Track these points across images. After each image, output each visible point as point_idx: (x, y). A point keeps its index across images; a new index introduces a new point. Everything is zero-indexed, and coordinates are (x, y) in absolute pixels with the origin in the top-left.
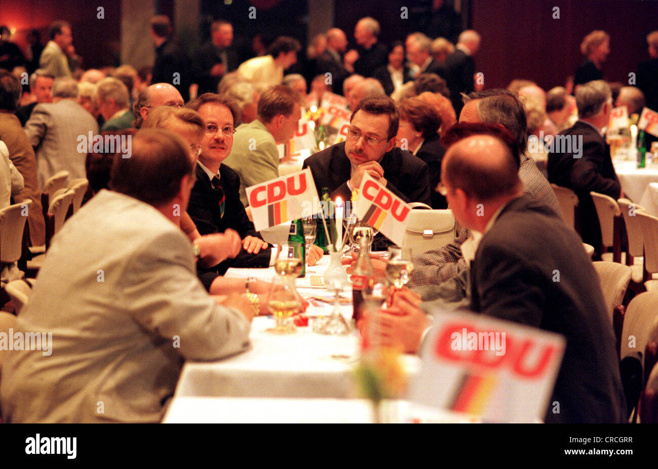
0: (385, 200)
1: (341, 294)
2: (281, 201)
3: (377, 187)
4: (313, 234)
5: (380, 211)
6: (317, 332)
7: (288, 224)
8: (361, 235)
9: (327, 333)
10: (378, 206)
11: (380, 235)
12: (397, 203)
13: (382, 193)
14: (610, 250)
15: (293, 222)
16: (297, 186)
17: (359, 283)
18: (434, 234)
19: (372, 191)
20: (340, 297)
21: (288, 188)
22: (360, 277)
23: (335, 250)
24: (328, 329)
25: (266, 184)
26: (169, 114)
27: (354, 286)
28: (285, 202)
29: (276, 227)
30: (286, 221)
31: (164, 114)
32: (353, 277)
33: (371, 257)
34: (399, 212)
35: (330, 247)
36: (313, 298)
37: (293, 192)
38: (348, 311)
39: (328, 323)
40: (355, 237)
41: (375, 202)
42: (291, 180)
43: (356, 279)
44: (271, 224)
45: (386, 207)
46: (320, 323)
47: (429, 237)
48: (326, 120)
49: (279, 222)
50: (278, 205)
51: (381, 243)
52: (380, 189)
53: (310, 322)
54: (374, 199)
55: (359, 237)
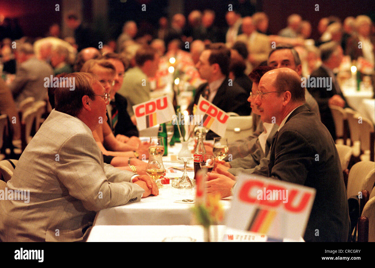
0: (213, 111)
1: (187, 165)
2: (153, 113)
3: (208, 104)
4: (172, 131)
5: (210, 118)
6: (175, 187)
7: (157, 126)
8: (199, 132)
9: (180, 188)
10: (209, 115)
11: (210, 131)
12: (221, 113)
13: (211, 108)
14: (341, 138)
15: (160, 125)
16: (162, 104)
17: (198, 159)
18: (241, 131)
19: (205, 107)
20: (187, 167)
21: (157, 105)
22: (198, 155)
23: (184, 140)
24: (181, 185)
25: (144, 104)
26: (94, 64)
27: (195, 161)
28: (155, 114)
29: (151, 128)
30: (156, 124)
31: (92, 64)
32: (195, 155)
33: (204, 144)
34: (222, 118)
35: (181, 139)
36: (172, 168)
37: (160, 108)
38: (191, 175)
39: (180, 182)
40: (195, 133)
41: (207, 112)
42: (159, 101)
43: (196, 156)
44: (148, 126)
45: (214, 115)
46: (176, 182)
47: (237, 133)
48: (180, 66)
49: (152, 125)
50: (151, 115)
51: (211, 135)
52: (210, 106)
53: (171, 181)
54: (206, 111)
55: (197, 133)
